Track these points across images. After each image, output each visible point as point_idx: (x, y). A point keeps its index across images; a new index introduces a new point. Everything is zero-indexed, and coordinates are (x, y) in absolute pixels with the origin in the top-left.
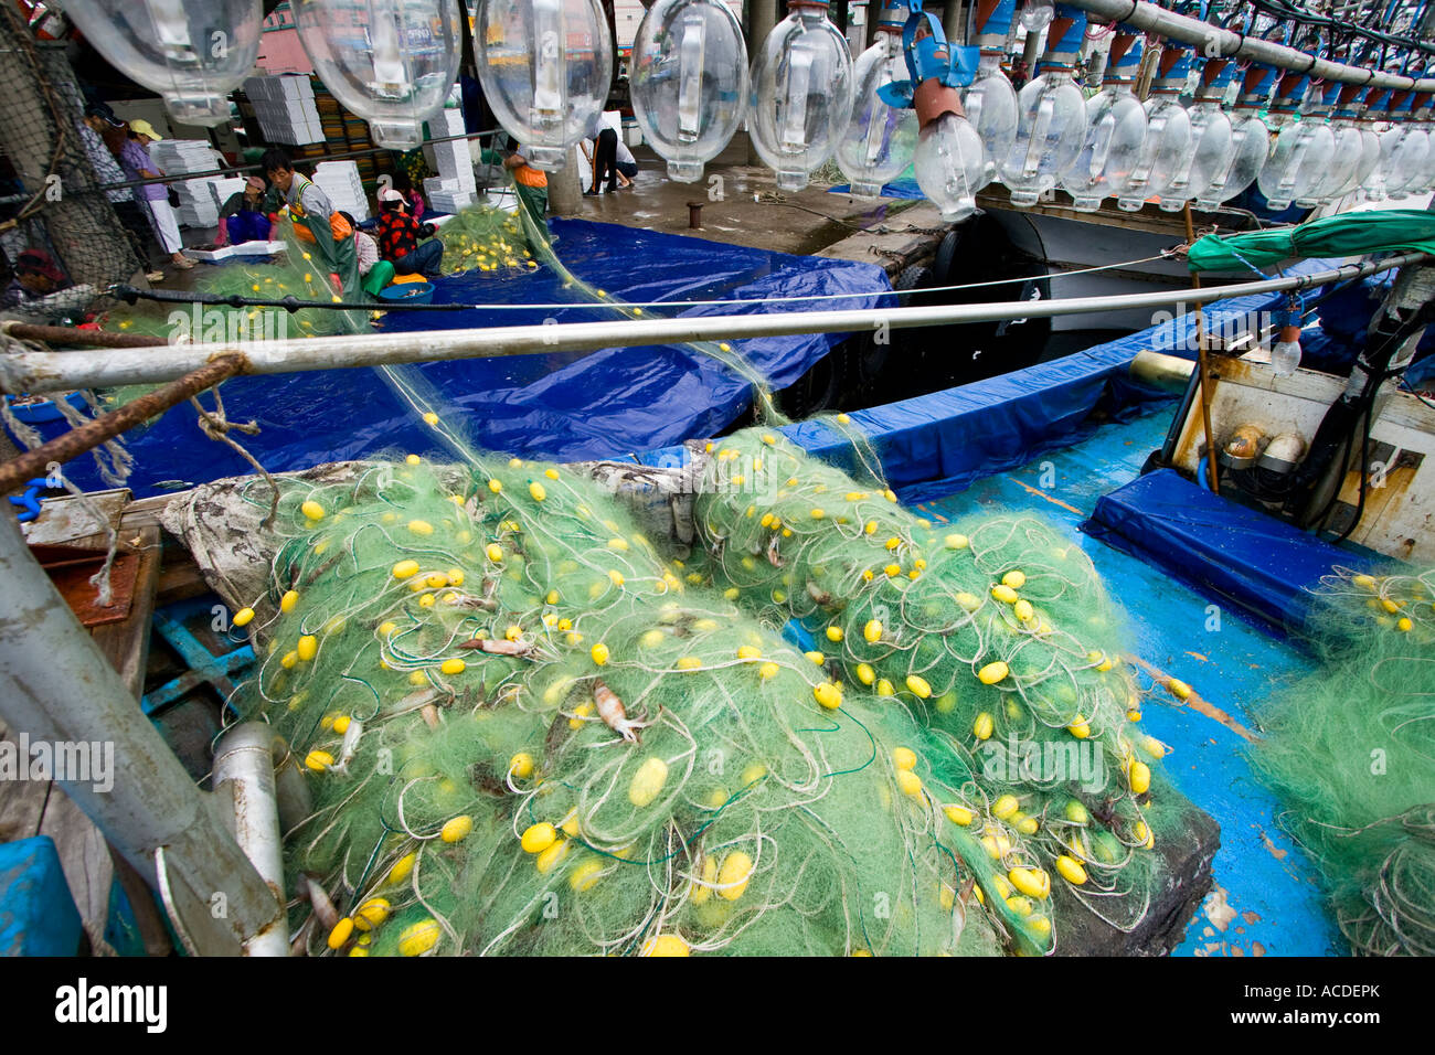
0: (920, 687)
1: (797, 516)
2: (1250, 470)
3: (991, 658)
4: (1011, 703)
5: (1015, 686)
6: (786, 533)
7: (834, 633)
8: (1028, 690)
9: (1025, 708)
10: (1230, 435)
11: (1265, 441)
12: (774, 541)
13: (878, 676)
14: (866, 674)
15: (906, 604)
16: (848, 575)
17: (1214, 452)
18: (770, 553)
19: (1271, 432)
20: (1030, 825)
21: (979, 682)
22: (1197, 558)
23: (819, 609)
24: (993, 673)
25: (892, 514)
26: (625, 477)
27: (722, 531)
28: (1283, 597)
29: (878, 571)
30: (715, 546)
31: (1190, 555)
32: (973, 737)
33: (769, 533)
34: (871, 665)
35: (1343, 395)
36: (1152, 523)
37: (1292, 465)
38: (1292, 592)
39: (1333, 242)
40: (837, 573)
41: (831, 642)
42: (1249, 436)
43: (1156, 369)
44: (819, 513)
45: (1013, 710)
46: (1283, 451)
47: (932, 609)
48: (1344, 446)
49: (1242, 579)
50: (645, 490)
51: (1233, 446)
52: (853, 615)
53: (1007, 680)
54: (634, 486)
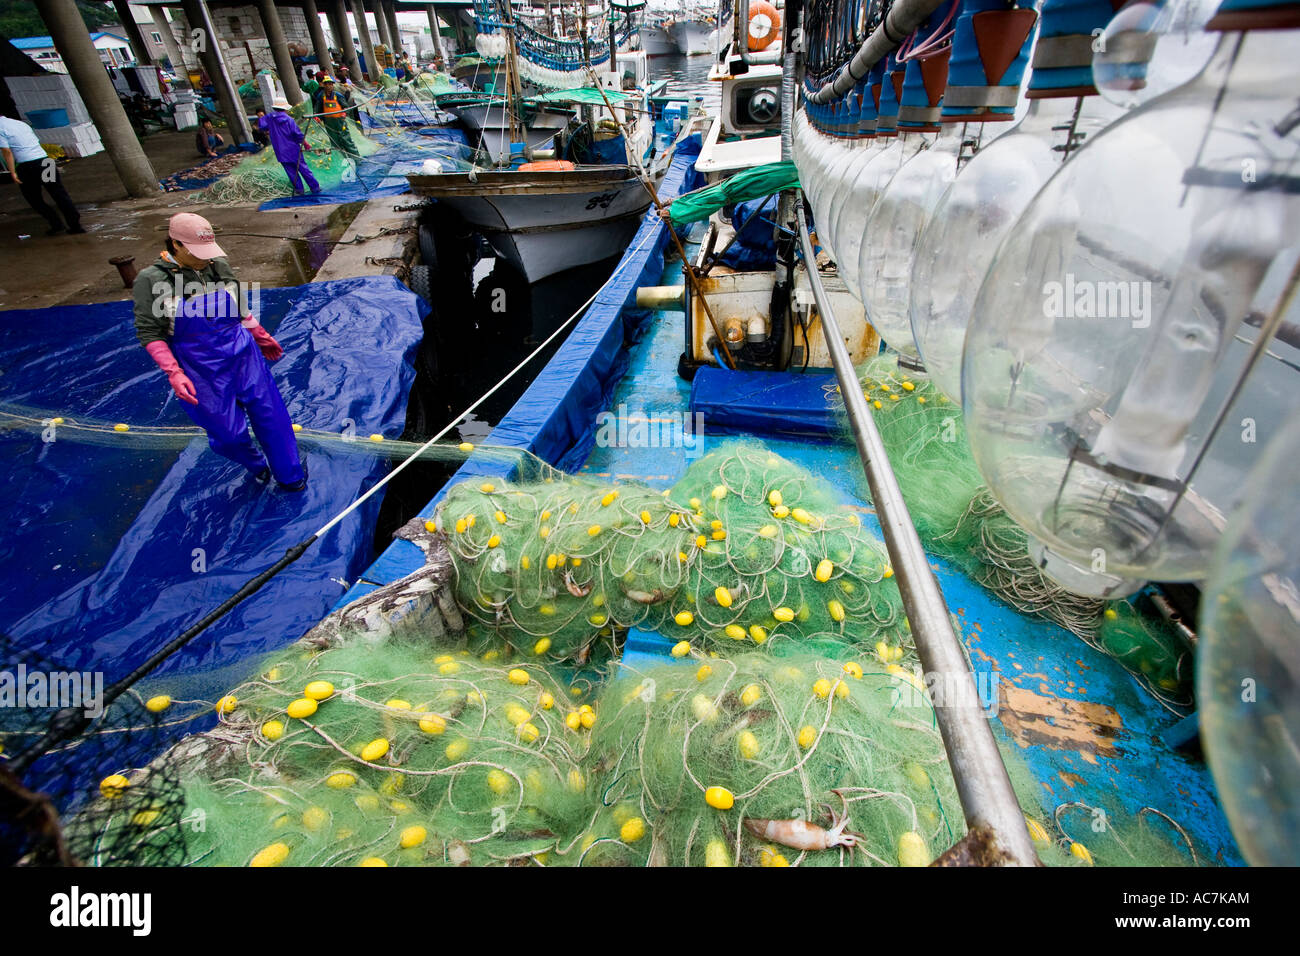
0: (784, 614)
1: (575, 544)
2: (744, 346)
3: (816, 563)
4: (844, 583)
5: (841, 571)
6: (577, 563)
7: (684, 618)
8: (851, 568)
9: (856, 580)
10: (725, 331)
11: (745, 325)
12: (568, 576)
13: (747, 629)
14: (737, 632)
15: (733, 560)
16: (663, 566)
17: (716, 344)
18: (570, 588)
19: (744, 318)
20: (899, 652)
21: (820, 583)
22: (767, 418)
23: (652, 608)
24: (824, 571)
25: (647, 497)
26: (386, 608)
27: (499, 596)
28: (821, 419)
29: (685, 549)
30: (500, 614)
31: (759, 418)
32: (837, 623)
33: (559, 574)
34: (735, 623)
35: (776, 283)
36: (730, 407)
37: (765, 335)
38: (823, 413)
39: (747, 190)
40: (650, 571)
41: (686, 627)
42: (735, 325)
43: (654, 299)
44: (595, 530)
45: (849, 587)
46: (757, 328)
47: (752, 552)
48: (787, 313)
49: (795, 418)
50: (413, 609)
51: (731, 335)
52: (694, 596)
53: (836, 570)
54: (402, 611)
